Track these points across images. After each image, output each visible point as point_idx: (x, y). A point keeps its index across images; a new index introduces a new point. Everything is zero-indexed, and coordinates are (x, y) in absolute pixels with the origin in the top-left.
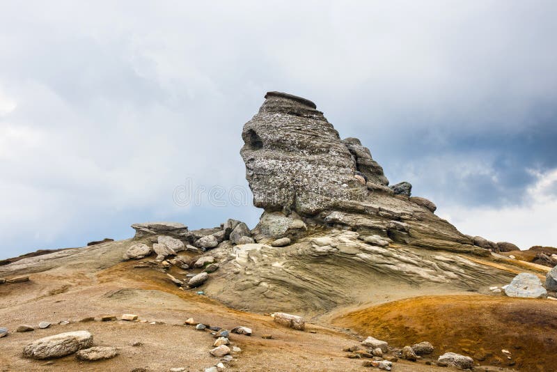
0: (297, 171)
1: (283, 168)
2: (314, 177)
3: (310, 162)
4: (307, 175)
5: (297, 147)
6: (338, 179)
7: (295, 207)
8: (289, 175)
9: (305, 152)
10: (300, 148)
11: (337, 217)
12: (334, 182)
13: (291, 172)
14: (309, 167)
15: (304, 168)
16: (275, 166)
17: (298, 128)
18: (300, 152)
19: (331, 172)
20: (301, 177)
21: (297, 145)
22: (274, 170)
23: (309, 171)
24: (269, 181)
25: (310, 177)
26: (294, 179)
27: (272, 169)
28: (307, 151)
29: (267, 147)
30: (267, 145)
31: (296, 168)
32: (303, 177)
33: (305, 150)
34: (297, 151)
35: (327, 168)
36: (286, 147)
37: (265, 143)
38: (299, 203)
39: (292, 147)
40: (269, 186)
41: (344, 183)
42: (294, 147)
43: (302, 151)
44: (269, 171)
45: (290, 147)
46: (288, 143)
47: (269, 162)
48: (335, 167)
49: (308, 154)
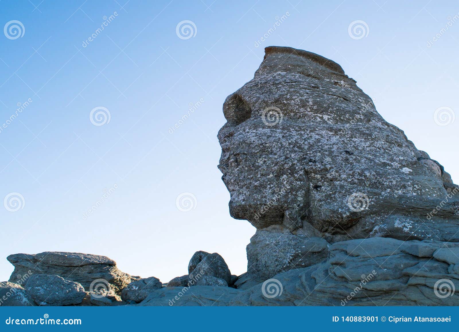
0: (311, 146)
1: (284, 140)
2: (344, 155)
3: (336, 132)
4: (331, 153)
5: (312, 110)
6: (392, 160)
7: (310, 212)
8: (295, 152)
9: (326, 117)
10: (316, 111)
11: (397, 224)
12: (385, 165)
13: (299, 147)
14: (334, 139)
15: (324, 141)
16: (269, 137)
18: (318, 118)
19: (376, 149)
20: (319, 154)
21: (312, 105)
22: (266, 144)
23: (334, 146)
24: (257, 164)
25: (336, 155)
26: (305, 158)
27: (263, 142)
28: (329, 117)
29: (257, 113)
30: (257, 111)
31: (308, 141)
32: (323, 154)
33: (326, 114)
34: (312, 117)
35: (368, 143)
36: (292, 111)
37: (255, 108)
38: (316, 203)
39: (302, 110)
40: (257, 172)
41: (404, 166)
42: (306, 109)
43: (321, 116)
44: (256, 145)
45: (299, 110)
46: (295, 103)
47: (257, 132)
48: (383, 143)
49: (332, 121)
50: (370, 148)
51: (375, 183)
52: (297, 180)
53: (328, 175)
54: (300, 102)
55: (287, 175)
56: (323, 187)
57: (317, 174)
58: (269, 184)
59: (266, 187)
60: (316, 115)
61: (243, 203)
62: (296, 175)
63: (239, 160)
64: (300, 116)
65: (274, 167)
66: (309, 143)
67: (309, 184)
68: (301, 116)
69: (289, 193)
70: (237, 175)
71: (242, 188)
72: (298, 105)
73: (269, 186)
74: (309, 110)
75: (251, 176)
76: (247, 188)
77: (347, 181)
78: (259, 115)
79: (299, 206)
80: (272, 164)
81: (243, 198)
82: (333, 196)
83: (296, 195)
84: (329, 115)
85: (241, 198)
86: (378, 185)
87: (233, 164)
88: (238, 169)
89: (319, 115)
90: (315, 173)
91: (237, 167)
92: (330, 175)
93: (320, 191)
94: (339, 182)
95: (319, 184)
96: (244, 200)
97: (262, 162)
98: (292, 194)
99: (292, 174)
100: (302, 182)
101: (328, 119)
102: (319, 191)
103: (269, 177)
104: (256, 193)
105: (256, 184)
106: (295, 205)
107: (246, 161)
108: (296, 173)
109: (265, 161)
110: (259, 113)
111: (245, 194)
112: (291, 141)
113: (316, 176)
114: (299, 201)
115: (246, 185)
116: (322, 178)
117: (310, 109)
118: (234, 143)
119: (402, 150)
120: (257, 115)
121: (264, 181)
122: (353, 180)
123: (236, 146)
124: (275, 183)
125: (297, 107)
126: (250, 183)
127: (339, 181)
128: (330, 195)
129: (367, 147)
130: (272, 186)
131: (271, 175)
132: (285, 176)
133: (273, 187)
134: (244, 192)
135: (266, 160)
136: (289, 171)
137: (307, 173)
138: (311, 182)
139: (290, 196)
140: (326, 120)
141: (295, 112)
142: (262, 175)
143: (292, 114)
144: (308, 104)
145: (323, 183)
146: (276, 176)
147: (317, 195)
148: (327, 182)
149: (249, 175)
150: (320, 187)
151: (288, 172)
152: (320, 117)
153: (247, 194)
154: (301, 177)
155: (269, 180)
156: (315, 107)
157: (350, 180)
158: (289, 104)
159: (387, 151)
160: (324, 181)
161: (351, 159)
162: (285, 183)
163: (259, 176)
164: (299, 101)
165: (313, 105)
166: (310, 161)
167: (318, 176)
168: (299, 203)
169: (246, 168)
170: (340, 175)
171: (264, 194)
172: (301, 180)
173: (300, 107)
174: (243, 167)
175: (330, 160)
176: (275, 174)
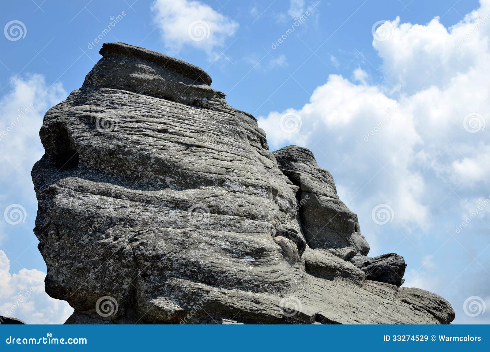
3: (177, 204)
5: (153, 169)
6: (235, 246)
7: (135, 301)
10: (158, 172)
14: (174, 214)
15: (161, 216)
16: (98, 208)
17: (159, 127)
18: (159, 180)
19: (221, 227)
20: (152, 235)
21: (153, 164)
22: (94, 218)
23: (171, 224)
24: (82, 242)
25: (171, 238)
26: (137, 240)
27: (91, 215)
28: (173, 180)
29: (86, 164)
30: (86, 162)
31: (143, 216)
32: (157, 237)
33: (169, 176)
34: (152, 178)
35: (212, 220)
36: (128, 168)
37: (84, 156)
38: (142, 294)
39: (141, 168)
40: (81, 252)
41: (247, 254)
42: (145, 168)
43: (163, 178)
44: (82, 218)
45: (137, 169)
46: (133, 159)
47: (85, 198)
48: (232, 217)
49: (175, 185)
50: (213, 226)
51: (208, 277)
52: (124, 267)
53: (159, 264)
54: (140, 158)
55: (114, 260)
56: (152, 277)
57: (147, 261)
58: (93, 268)
59: (89, 271)
60: (157, 176)
61: (62, 285)
62: (124, 261)
63: (61, 233)
64: (138, 176)
65: (101, 248)
66: (143, 219)
67: (137, 271)
68: (140, 176)
69: (114, 280)
70: (57, 250)
71: (63, 267)
72: (136, 162)
73: (93, 270)
74: (149, 169)
75: (74, 255)
76: (69, 268)
77: (178, 271)
78: (88, 167)
79: (123, 294)
80: (99, 245)
81: (62, 279)
82: (161, 288)
83: (122, 283)
84: (173, 177)
85: (61, 278)
86: (211, 279)
87: (54, 236)
88: (59, 243)
89: (160, 177)
90: (146, 260)
91: (58, 241)
92: (161, 264)
93: (148, 280)
94: (170, 272)
95: (149, 272)
96: (63, 282)
97: (87, 240)
98: (117, 282)
99: (119, 259)
100: (129, 269)
101: (171, 182)
102: (146, 280)
103: (94, 259)
104: (78, 276)
105: (78, 266)
106: (119, 293)
107: (69, 236)
108: (125, 259)
109: (91, 240)
110: (88, 165)
111: (65, 275)
112: (123, 216)
113: (146, 263)
114: (124, 289)
115: (67, 264)
116: (152, 265)
117: (151, 168)
118: (56, 211)
119: (254, 225)
120: (86, 167)
121: (88, 264)
122: (185, 271)
123: (58, 214)
124: (99, 268)
125: (136, 164)
126: (72, 263)
127: (170, 270)
128: (158, 286)
129: (210, 225)
130: (96, 270)
131: (96, 258)
132: (111, 260)
133: (97, 272)
134: (65, 273)
135: (92, 238)
136: (117, 256)
137: (136, 258)
138: (140, 269)
139: (115, 284)
140: (169, 183)
141: (133, 170)
142: (86, 256)
143: (128, 172)
144: (149, 162)
145: (152, 271)
146: (101, 259)
147: (144, 285)
148: (158, 271)
149: (71, 253)
150: (149, 276)
151: (115, 257)
152: (161, 180)
153: (67, 275)
154: (129, 264)
155: (94, 263)
156: (157, 167)
157: (182, 271)
158: (126, 159)
159: (234, 228)
160: (154, 270)
161: (188, 244)
162: (111, 268)
163: (83, 257)
164: (138, 157)
165: (155, 164)
166: (142, 244)
167: (148, 264)
168: (124, 292)
169: (69, 245)
170: (172, 264)
171: (87, 278)
172: (128, 267)
173: (138, 165)
174: (65, 242)
175: (164, 244)
176: (101, 258)
